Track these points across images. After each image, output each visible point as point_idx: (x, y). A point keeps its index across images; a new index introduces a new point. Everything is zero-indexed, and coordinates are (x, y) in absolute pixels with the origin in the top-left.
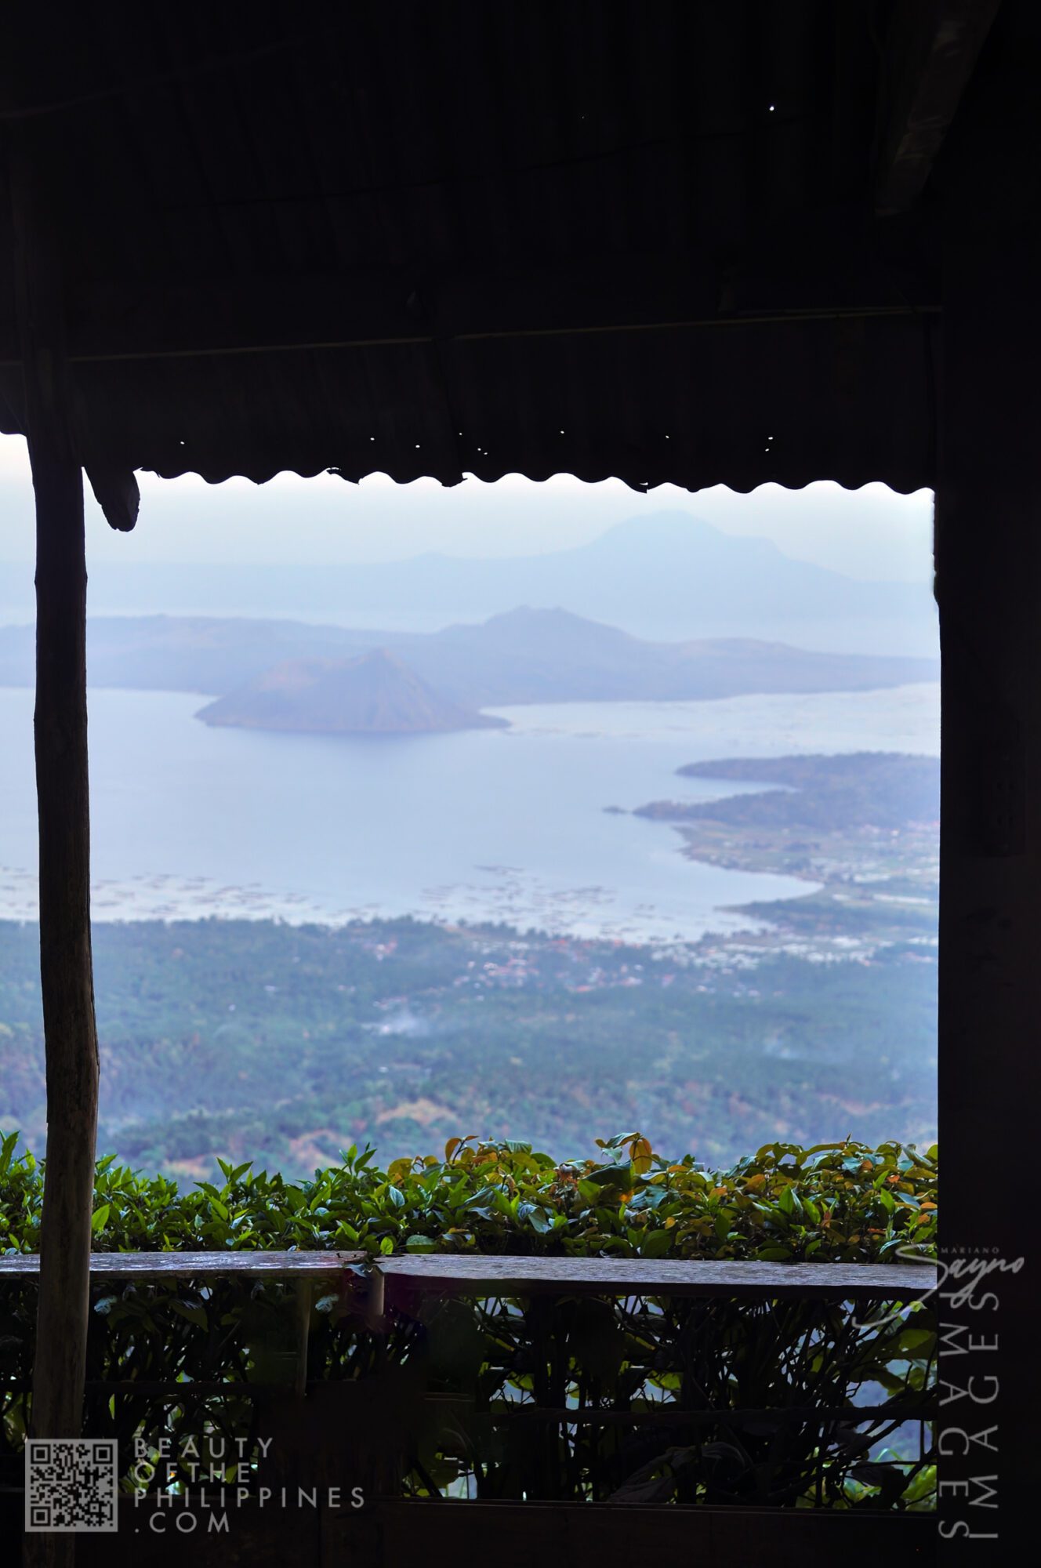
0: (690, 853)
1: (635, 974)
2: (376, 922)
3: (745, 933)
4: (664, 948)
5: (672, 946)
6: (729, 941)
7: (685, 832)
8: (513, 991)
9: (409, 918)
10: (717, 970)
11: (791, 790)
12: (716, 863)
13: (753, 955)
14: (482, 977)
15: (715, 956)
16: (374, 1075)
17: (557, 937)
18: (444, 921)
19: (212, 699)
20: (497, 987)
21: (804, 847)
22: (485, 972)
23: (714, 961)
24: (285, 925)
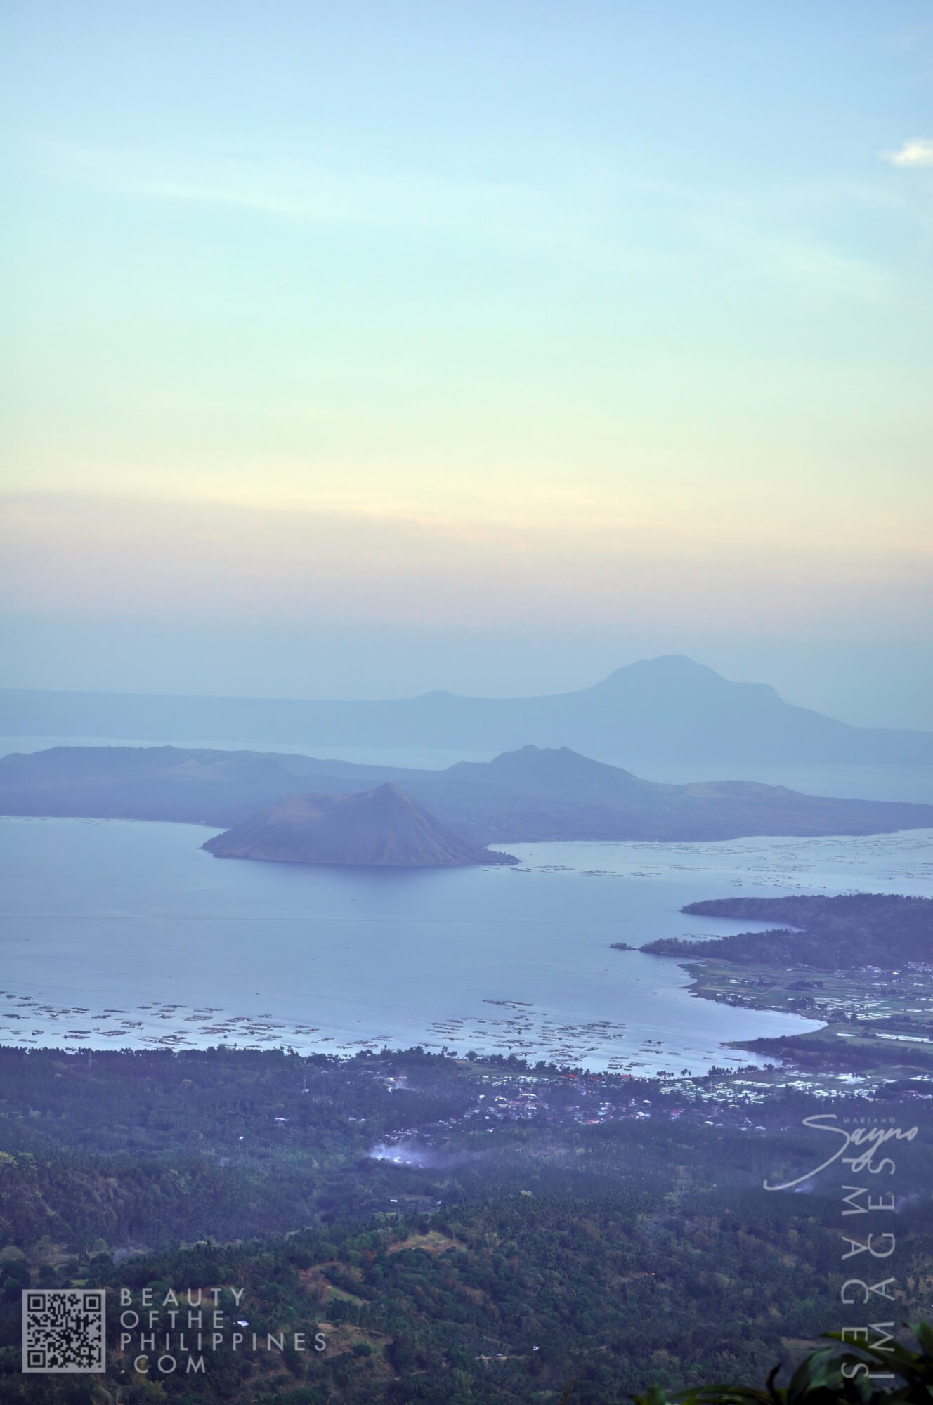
0: (695, 990)
1: (644, 1108)
2: (386, 1054)
3: (750, 1068)
4: (672, 1083)
5: (679, 1081)
6: (736, 1077)
7: (692, 970)
8: (523, 1123)
9: (419, 1050)
10: (725, 1104)
11: (795, 930)
12: (722, 1000)
13: (759, 1091)
14: (492, 1110)
15: (723, 1091)
16: (386, 1206)
17: (566, 1071)
18: (455, 1054)
19: (221, 831)
20: (507, 1120)
21: (808, 985)
22: (495, 1104)
23: (721, 1096)
24: (294, 1056)
